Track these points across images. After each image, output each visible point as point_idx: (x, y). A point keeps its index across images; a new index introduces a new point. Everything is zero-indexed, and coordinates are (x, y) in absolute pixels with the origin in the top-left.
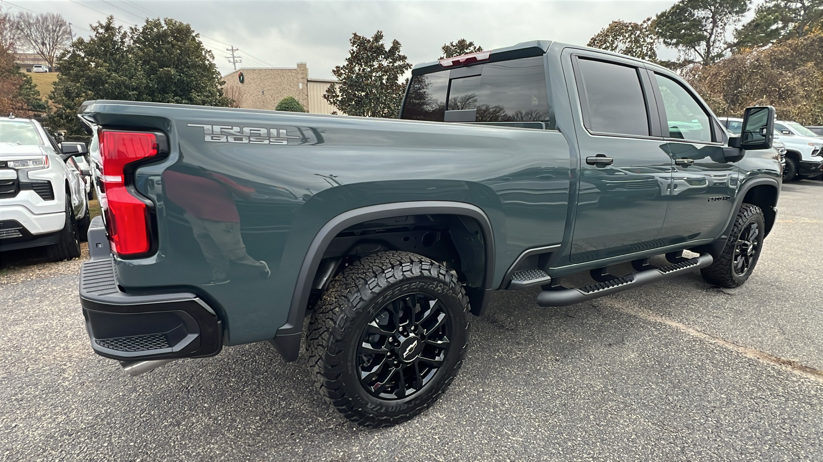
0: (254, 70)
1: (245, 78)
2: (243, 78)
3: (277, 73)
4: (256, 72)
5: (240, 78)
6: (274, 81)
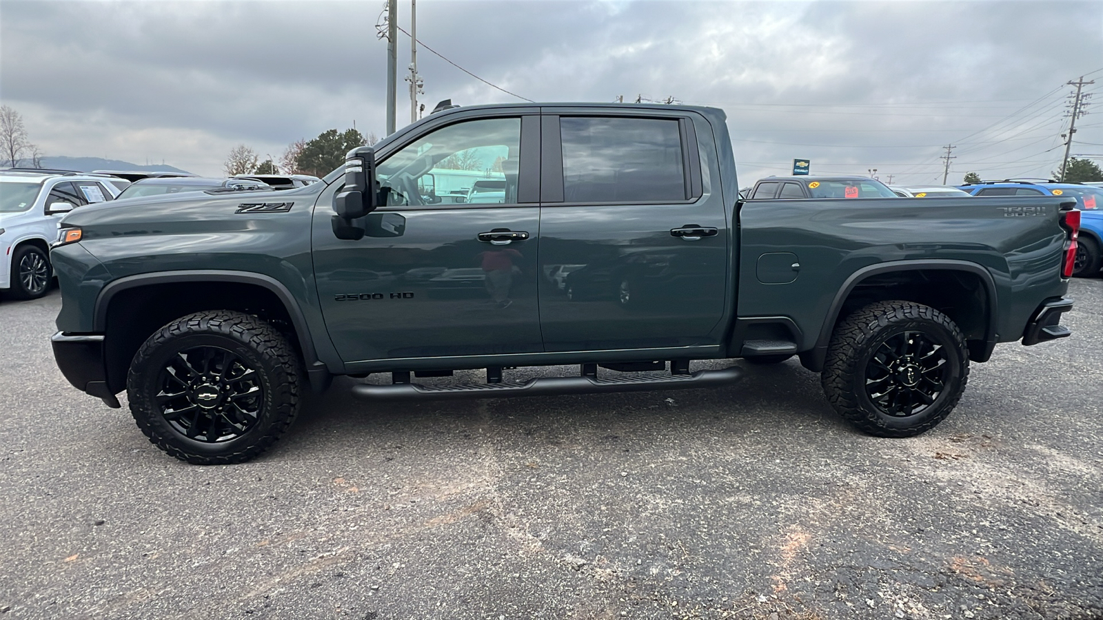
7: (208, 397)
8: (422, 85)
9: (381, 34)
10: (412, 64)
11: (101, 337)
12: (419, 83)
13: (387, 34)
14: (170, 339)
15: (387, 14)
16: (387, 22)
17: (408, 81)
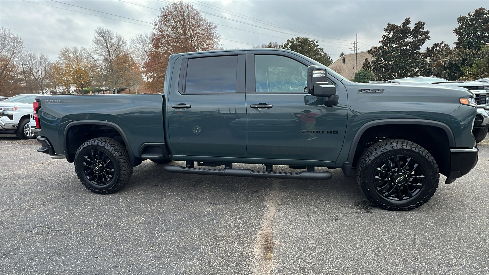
0: (350, 55)
1: (346, 60)
2: (345, 60)
3: (361, 55)
4: (351, 56)
5: (343, 60)
6: (359, 60)
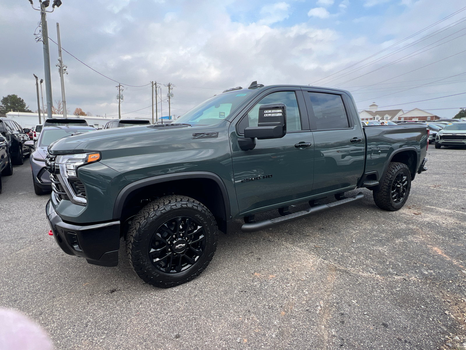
7: (181, 246)
8: (66, 69)
9: (38, 39)
10: (60, 58)
11: (118, 222)
12: (65, 68)
13: (42, 39)
14: (160, 216)
15: (41, 28)
16: (41, 33)
17: (58, 66)
